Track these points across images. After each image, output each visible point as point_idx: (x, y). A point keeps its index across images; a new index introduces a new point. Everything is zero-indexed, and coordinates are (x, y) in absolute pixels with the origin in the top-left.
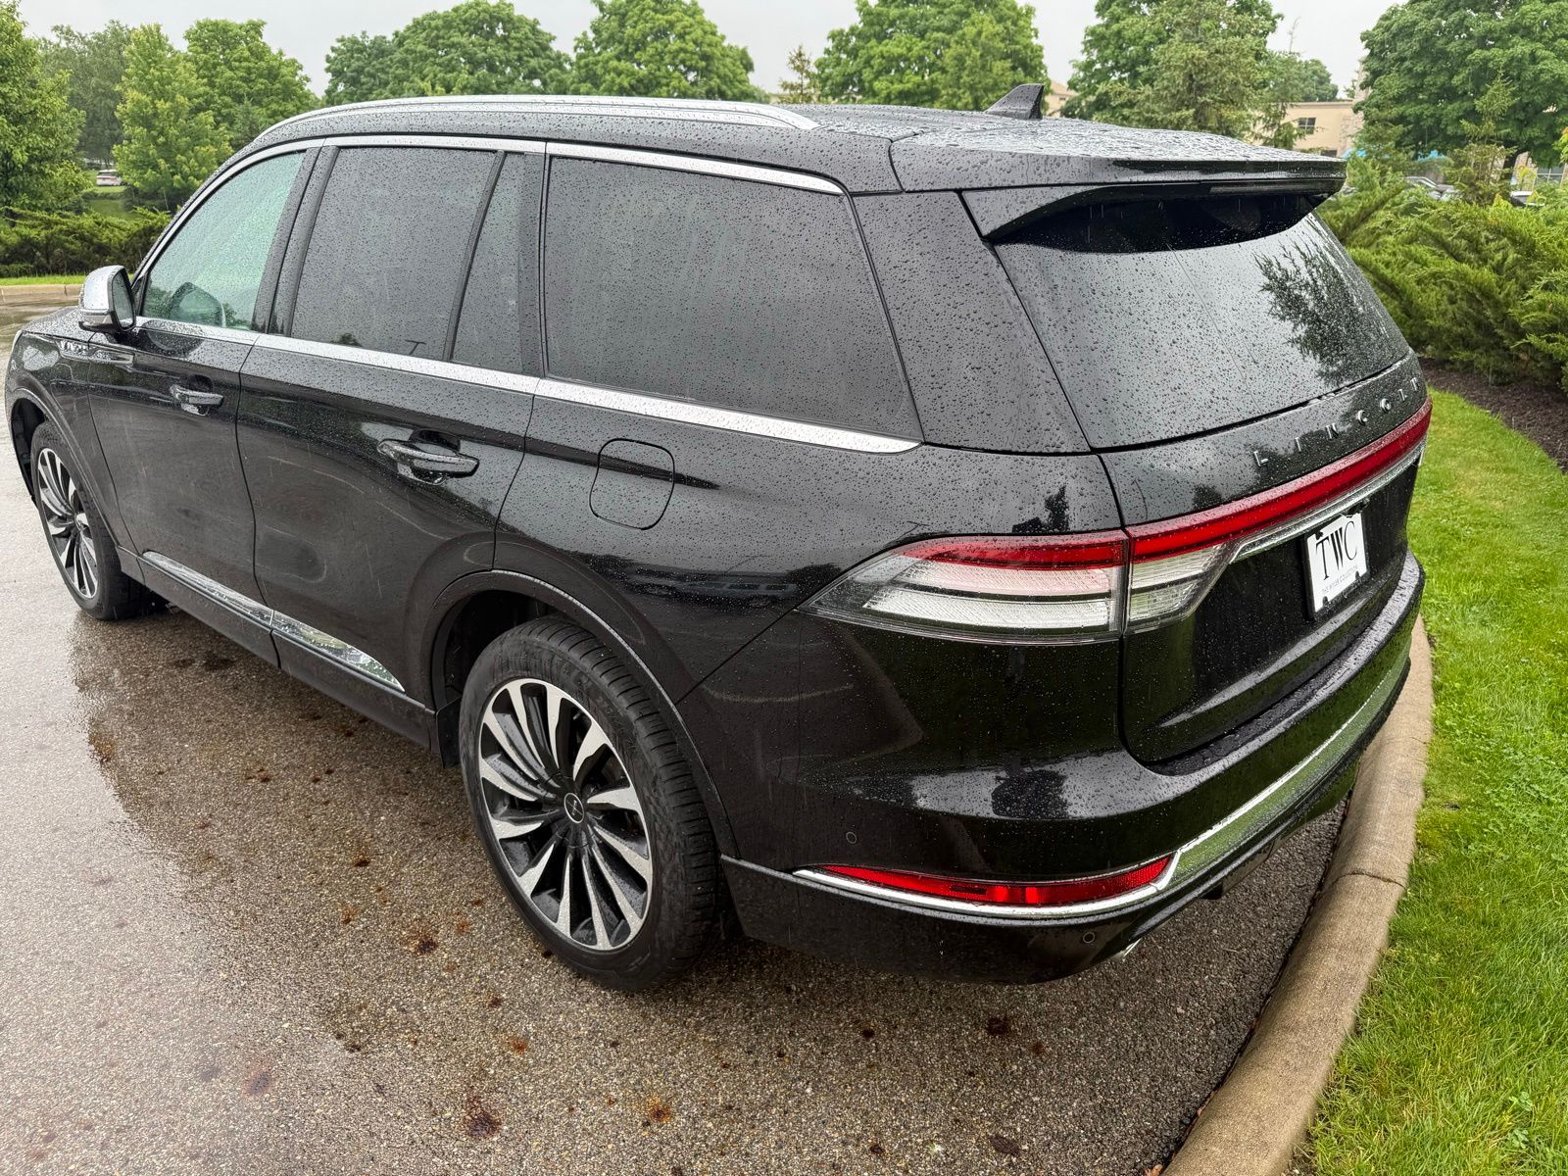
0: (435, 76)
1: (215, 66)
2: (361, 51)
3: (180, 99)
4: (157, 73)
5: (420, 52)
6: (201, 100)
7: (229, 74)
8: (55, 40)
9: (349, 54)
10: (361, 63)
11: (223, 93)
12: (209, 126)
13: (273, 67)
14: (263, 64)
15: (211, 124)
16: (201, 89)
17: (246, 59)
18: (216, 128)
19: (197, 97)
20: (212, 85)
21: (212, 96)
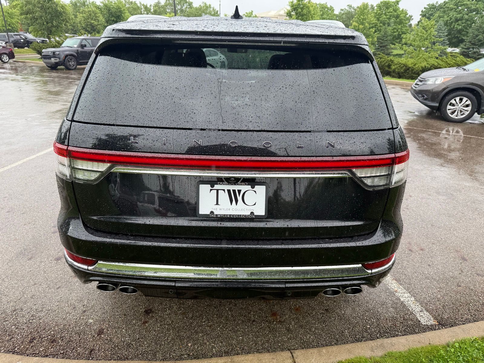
0: (453, 16)
1: (381, 14)
2: (434, 8)
3: (367, 24)
4: (363, 17)
5: (451, 8)
6: (374, 25)
7: (385, 17)
8: (347, 9)
9: (429, 9)
10: (432, 12)
11: (381, 23)
12: (372, 33)
13: (398, 14)
14: (396, 13)
15: (373, 32)
16: (374, 22)
17: (391, 12)
18: (374, 33)
19: (373, 24)
20: (378, 20)
21: (377, 24)
